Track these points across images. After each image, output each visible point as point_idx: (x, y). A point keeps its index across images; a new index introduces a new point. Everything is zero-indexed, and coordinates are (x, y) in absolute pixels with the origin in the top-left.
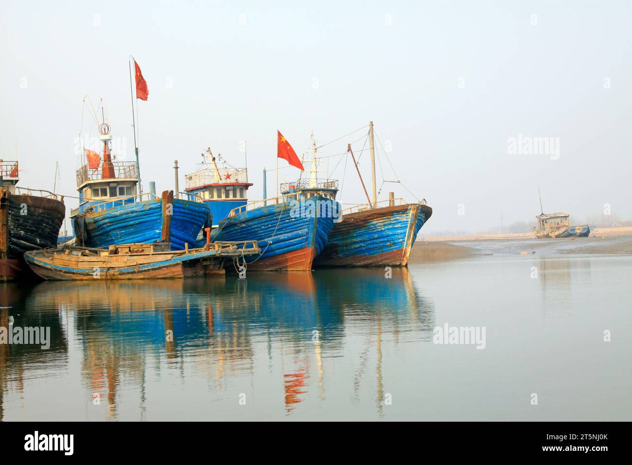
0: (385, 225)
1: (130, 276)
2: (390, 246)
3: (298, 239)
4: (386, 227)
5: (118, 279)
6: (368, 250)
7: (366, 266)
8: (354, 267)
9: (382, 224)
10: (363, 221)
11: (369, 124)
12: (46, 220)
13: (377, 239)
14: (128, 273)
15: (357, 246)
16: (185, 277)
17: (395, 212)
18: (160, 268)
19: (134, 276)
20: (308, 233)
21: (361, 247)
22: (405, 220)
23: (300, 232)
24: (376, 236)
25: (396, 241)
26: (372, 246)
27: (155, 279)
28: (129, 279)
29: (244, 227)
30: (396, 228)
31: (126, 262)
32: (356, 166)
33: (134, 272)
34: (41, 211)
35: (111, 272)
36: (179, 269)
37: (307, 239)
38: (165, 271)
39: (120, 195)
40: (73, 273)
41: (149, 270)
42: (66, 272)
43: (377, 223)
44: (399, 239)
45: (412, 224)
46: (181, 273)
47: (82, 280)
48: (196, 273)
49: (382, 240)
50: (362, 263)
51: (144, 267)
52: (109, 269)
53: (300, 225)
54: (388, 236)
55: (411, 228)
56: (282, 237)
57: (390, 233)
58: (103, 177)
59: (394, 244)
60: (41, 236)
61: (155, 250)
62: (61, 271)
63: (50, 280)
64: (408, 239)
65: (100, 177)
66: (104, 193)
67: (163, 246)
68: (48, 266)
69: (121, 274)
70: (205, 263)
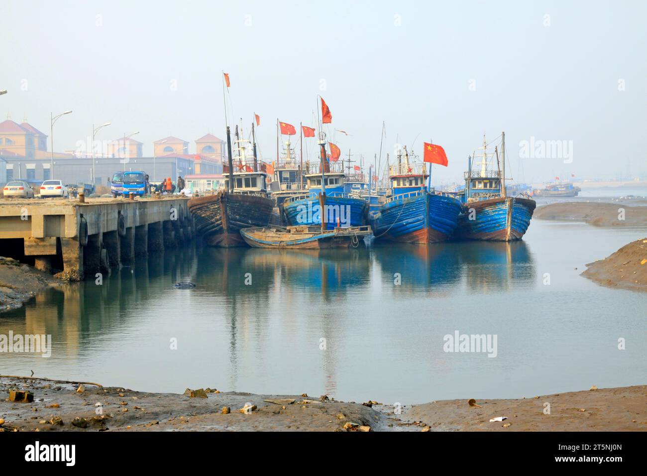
0: (493, 212)
1: (291, 247)
2: (499, 226)
3: (418, 222)
4: (494, 213)
5: (286, 249)
6: (487, 229)
7: (489, 240)
8: (482, 240)
9: (491, 211)
10: (480, 208)
11: (502, 133)
12: (253, 209)
13: (490, 221)
14: (291, 245)
15: (480, 226)
16: (321, 249)
17: (497, 202)
18: (306, 243)
19: (294, 247)
20: (424, 218)
21: (482, 226)
22: (505, 208)
23: (419, 218)
24: (490, 219)
25: (501, 223)
26: (488, 226)
27: (304, 249)
28: (292, 249)
29: (390, 213)
30: (500, 214)
31: (290, 238)
32: (498, 163)
33: (293, 245)
34: (248, 204)
35: (282, 244)
36: (317, 243)
37: (423, 223)
38: (309, 244)
39: (330, 184)
40: (264, 244)
41: (301, 244)
42: (260, 243)
43: (488, 209)
44: (503, 222)
45: (509, 212)
46: (318, 246)
47: (268, 248)
48: (330, 246)
49: (493, 222)
50: (486, 238)
51: (298, 241)
52: (281, 242)
53: (419, 213)
54: (496, 219)
55: (508, 214)
56: (410, 220)
57: (497, 217)
58: (320, 172)
59: (501, 225)
60: (251, 219)
61: (309, 231)
62: (258, 242)
63: (254, 247)
64: (508, 222)
65: (318, 172)
66: (319, 183)
67: (315, 228)
68: (252, 239)
69: (287, 245)
70: (335, 240)
